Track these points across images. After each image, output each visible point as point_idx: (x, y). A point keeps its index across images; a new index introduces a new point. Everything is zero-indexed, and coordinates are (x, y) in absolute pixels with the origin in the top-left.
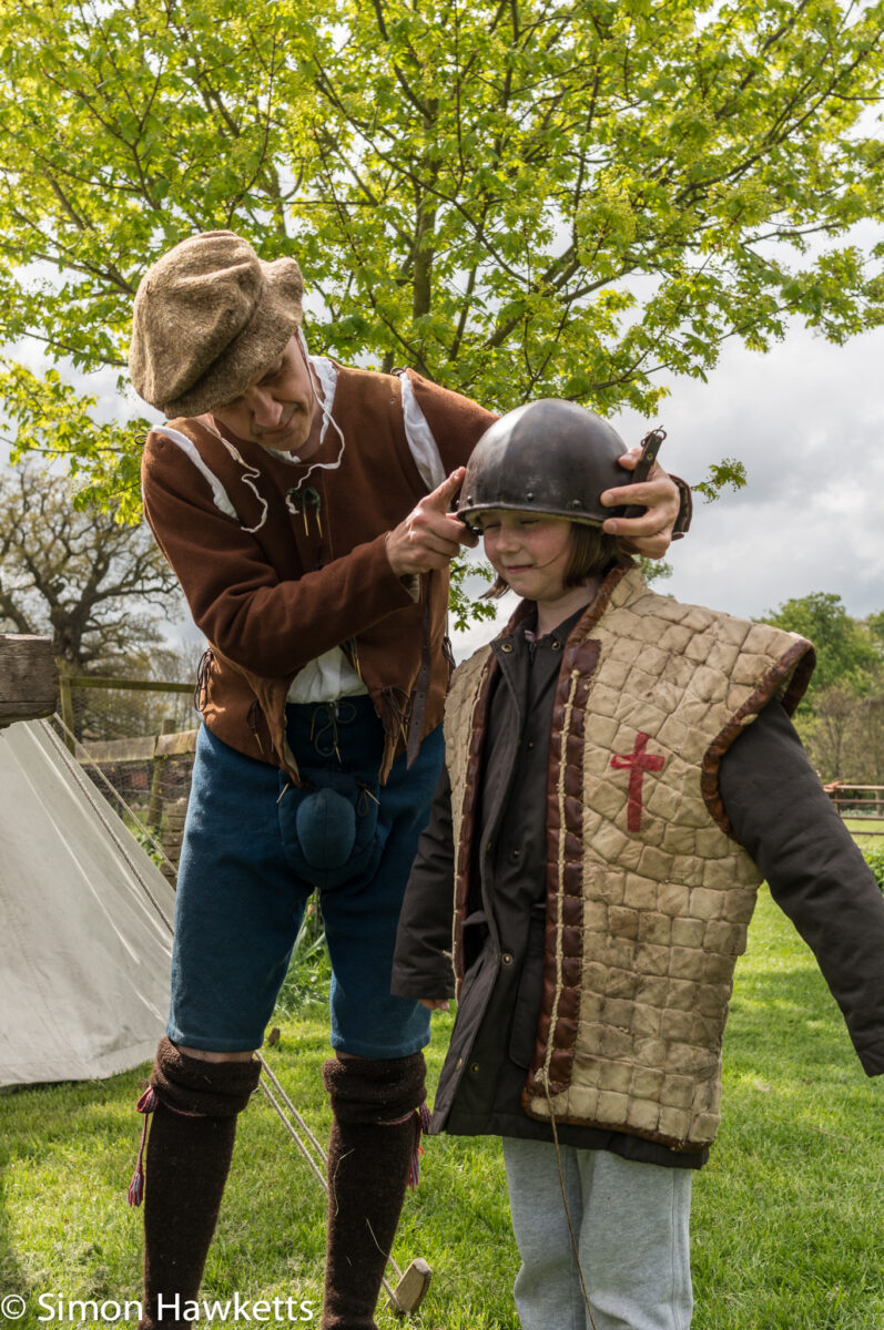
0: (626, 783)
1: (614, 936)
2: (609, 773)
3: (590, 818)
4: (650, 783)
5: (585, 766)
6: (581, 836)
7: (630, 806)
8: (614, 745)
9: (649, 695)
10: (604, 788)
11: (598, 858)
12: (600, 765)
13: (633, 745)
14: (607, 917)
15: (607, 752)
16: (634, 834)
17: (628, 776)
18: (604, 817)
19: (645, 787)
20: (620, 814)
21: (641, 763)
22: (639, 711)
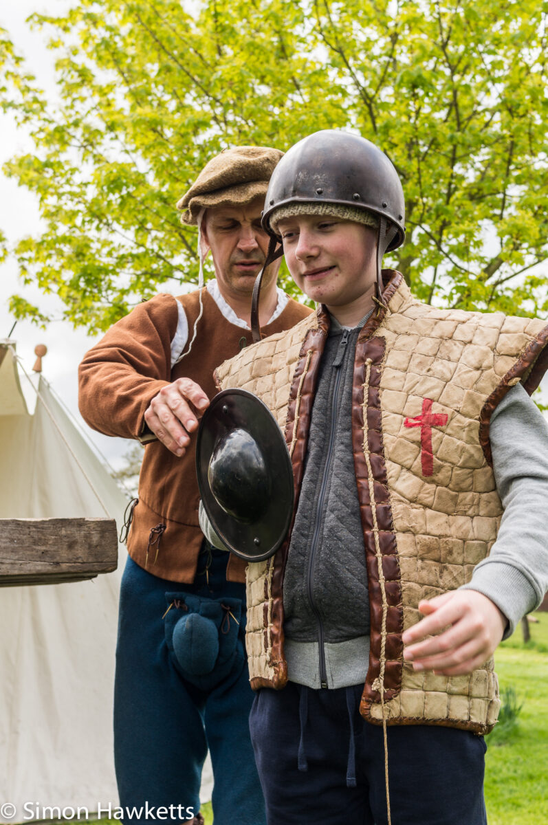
0: (418, 438)
1: (423, 559)
2: (404, 431)
3: (391, 468)
4: (437, 436)
5: (384, 428)
6: (386, 482)
7: (423, 456)
8: (405, 411)
9: (429, 370)
10: (401, 443)
11: (402, 499)
12: (396, 427)
13: (420, 409)
14: (416, 544)
15: (400, 417)
16: (429, 478)
17: (420, 432)
18: (403, 467)
19: (434, 439)
20: (416, 463)
21: (428, 421)
22: (423, 383)
